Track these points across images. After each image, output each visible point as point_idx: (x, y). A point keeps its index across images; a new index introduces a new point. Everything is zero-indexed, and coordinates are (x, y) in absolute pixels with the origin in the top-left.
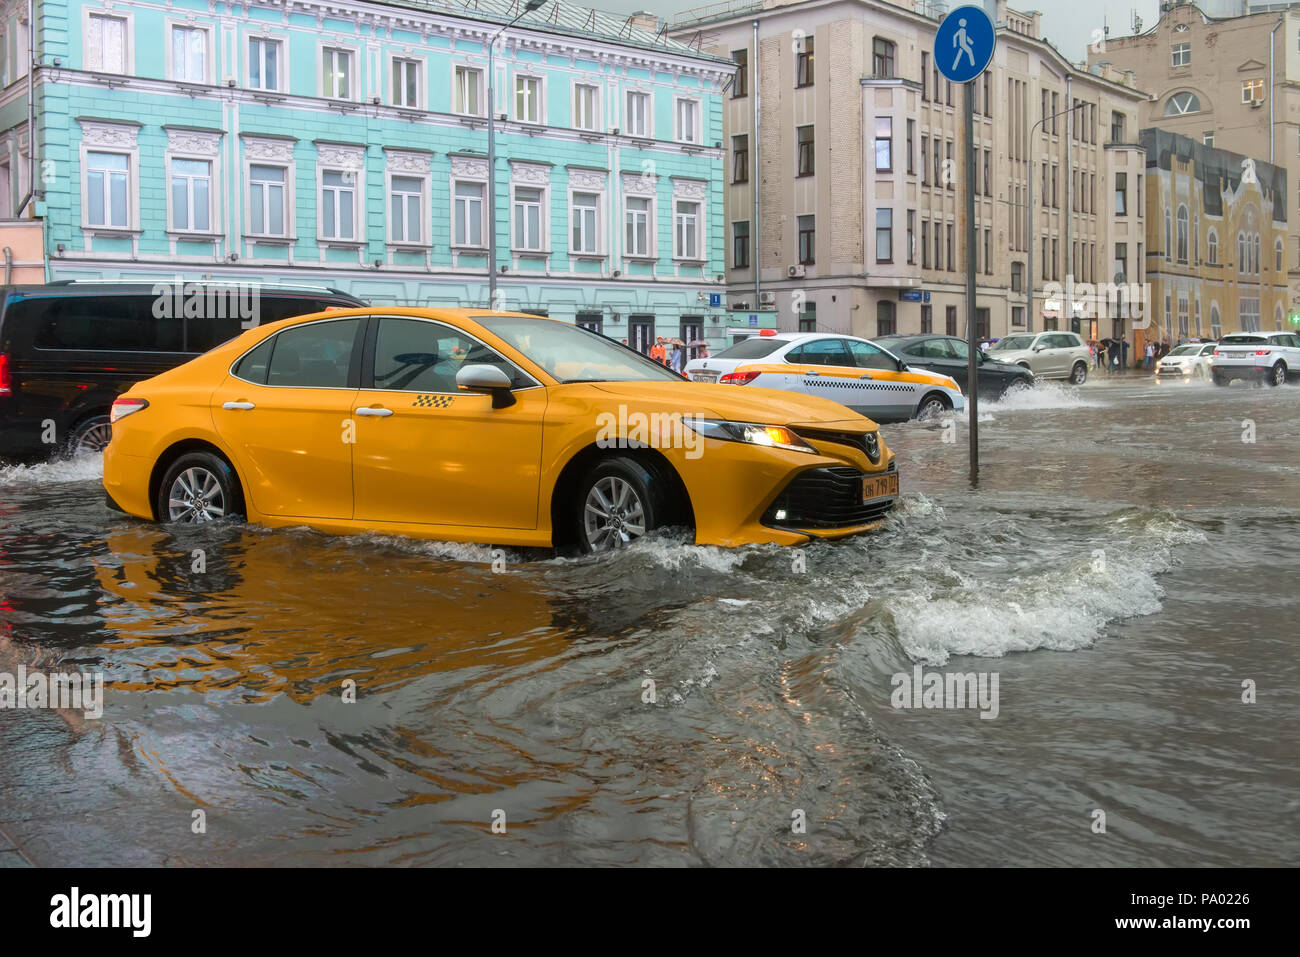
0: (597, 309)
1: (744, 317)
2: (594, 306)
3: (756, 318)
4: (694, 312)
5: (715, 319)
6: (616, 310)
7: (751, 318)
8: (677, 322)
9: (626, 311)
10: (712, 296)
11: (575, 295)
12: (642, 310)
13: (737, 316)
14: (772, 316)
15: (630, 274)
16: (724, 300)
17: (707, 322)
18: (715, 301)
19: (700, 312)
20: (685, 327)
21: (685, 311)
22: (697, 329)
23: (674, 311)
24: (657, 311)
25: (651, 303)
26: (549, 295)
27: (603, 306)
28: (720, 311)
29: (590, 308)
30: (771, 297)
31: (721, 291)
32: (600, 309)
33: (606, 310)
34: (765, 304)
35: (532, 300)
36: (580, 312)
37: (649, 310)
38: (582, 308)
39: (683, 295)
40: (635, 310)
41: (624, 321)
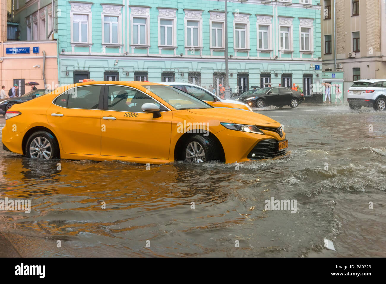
0: (268, 72)
1: (329, 74)
2: (267, 71)
3: (335, 74)
4: (308, 73)
5: (317, 75)
6: (276, 72)
7: (332, 74)
8: (301, 77)
9: (280, 73)
10: (316, 66)
11: (260, 66)
12: (287, 72)
13: (327, 74)
14: (342, 74)
15: (282, 58)
16: (321, 68)
17: (314, 77)
18: (317, 68)
19: (311, 72)
20: (305, 79)
21: (305, 72)
22: (310, 80)
23: (300, 72)
24: (293, 72)
25: (290, 69)
26: (249, 66)
27: (271, 71)
28: (320, 72)
29: (266, 72)
30: (341, 66)
31: (320, 64)
32: (270, 72)
33: (272, 72)
34: (338, 69)
35: (242, 69)
36: (262, 73)
37: (290, 72)
38: (262, 71)
39: (304, 66)
40: (284, 72)
41: (280, 77)
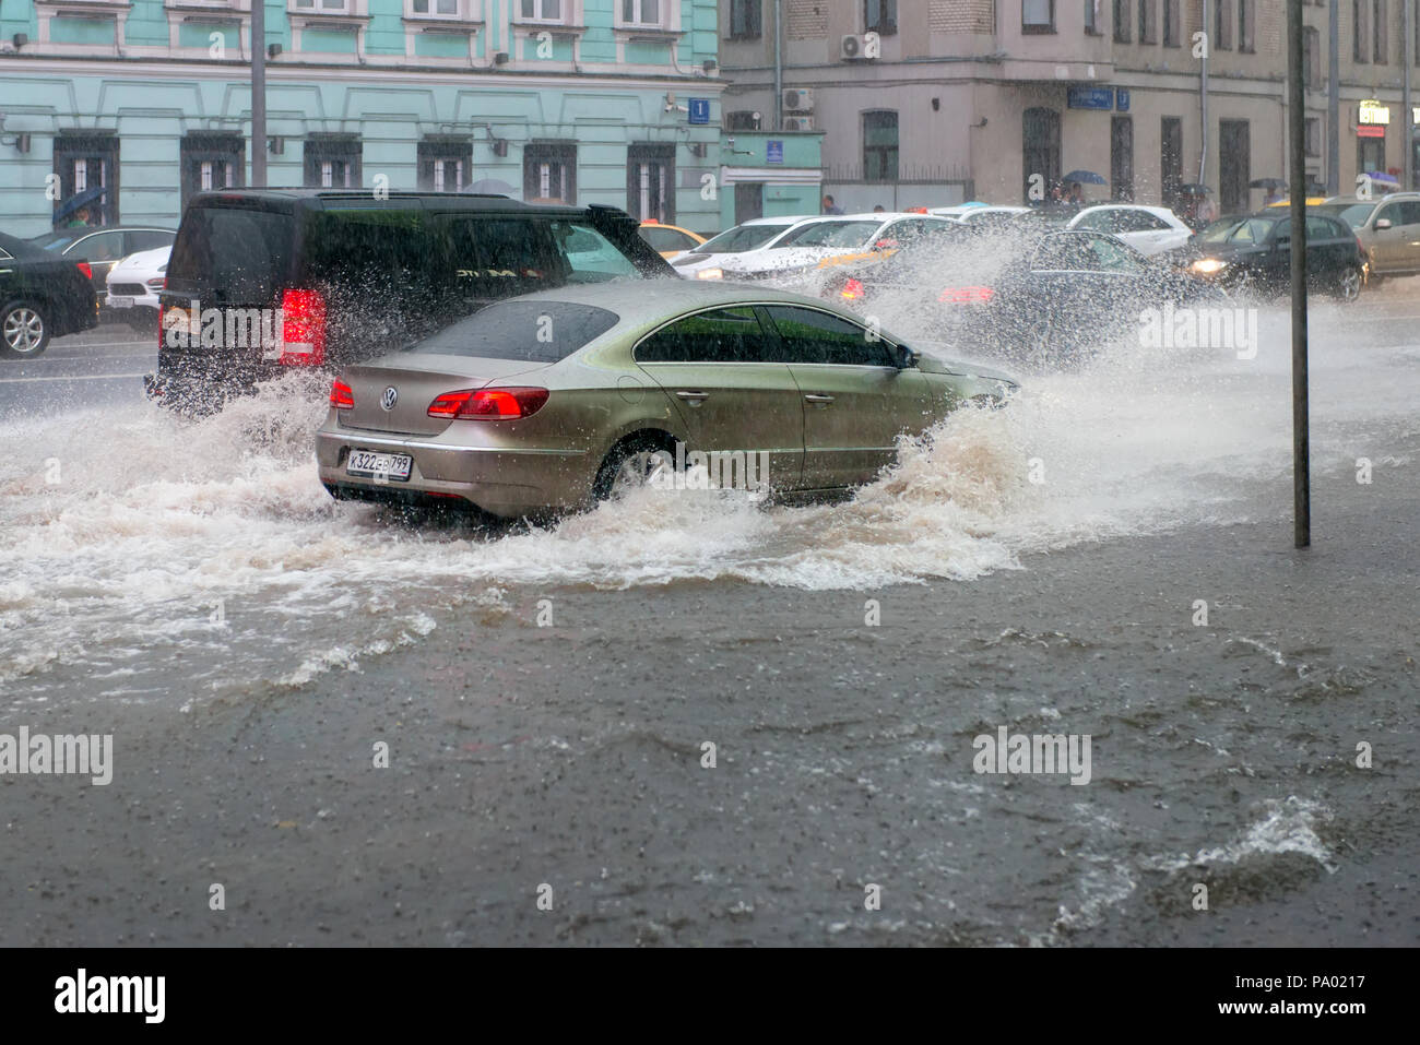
0: (459, 131)
1: (755, 146)
2: (454, 125)
3: (780, 146)
4: (655, 136)
5: (699, 150)
6: (498, 132)
7: (770, 147)
8: (621, 156)
9: (518, 135)
10: (693, 104)
11: (417, 104)
12: (552, 133)
13: (742, 143)
14: (811, 145)
15: (525, 60)
16: (716, 113)
17: (683, 156)
18: (698, 113)
19: (669, 136)
20: (638, 167)
21: (639, 135)
22: (662, 171)
23: (617, 134)
24: (582, 134)
25: (569, 118)
26: (362, 103)
27: (473, 125)
28: (709, 134)
29: (447, 130)
30: (805, 102)
31: (710, 92)
32: (467, 131)
33: (480, 133)
34: (792, 113)
35: (329, 114)
36: (427, 136)
37: (566, 133)
38: (430, 128)
39: (634, 103)
40: (537, 132)
41: (516, 156)
